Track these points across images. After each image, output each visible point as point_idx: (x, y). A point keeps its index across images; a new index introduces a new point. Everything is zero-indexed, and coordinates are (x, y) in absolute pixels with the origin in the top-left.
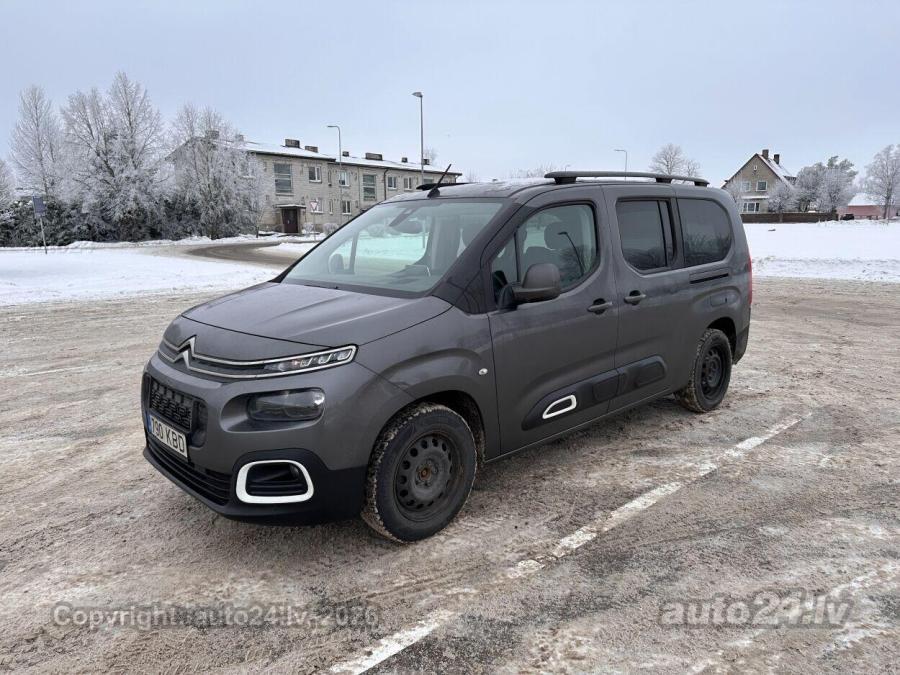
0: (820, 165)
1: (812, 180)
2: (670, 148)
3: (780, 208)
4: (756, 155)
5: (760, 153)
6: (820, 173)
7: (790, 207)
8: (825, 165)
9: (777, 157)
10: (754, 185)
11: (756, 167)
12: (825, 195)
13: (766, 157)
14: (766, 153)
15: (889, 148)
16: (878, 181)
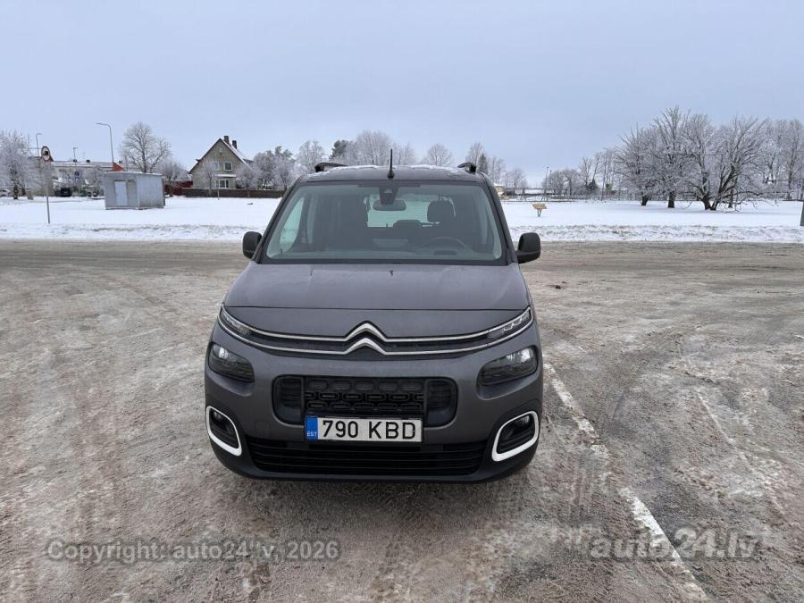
0: (270, 152)
1: (266, 163)
2: (141, 126)
3: (247, 186)
4: (220, 140)
5: (223, 139)
6: (272, 159)
7: (254, 185)
8: (273, 152)
9: (234, 142)
10: (221, 165)
11: (221, 150)
12: (277, 176)
13: (228, 142)
14: (227, 138)
15: (307, 144)
16: (305, 168)
